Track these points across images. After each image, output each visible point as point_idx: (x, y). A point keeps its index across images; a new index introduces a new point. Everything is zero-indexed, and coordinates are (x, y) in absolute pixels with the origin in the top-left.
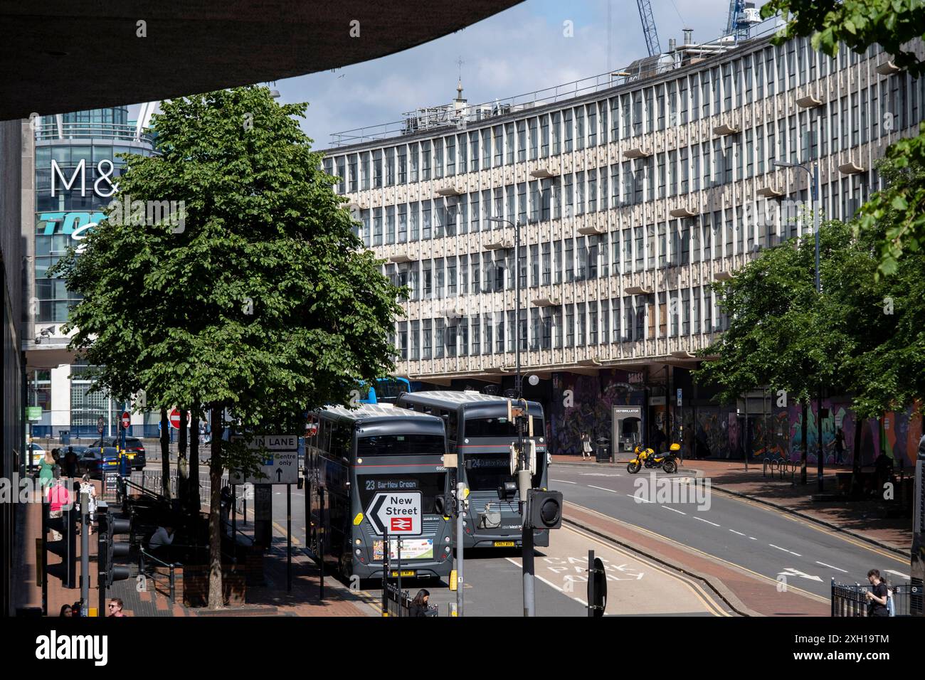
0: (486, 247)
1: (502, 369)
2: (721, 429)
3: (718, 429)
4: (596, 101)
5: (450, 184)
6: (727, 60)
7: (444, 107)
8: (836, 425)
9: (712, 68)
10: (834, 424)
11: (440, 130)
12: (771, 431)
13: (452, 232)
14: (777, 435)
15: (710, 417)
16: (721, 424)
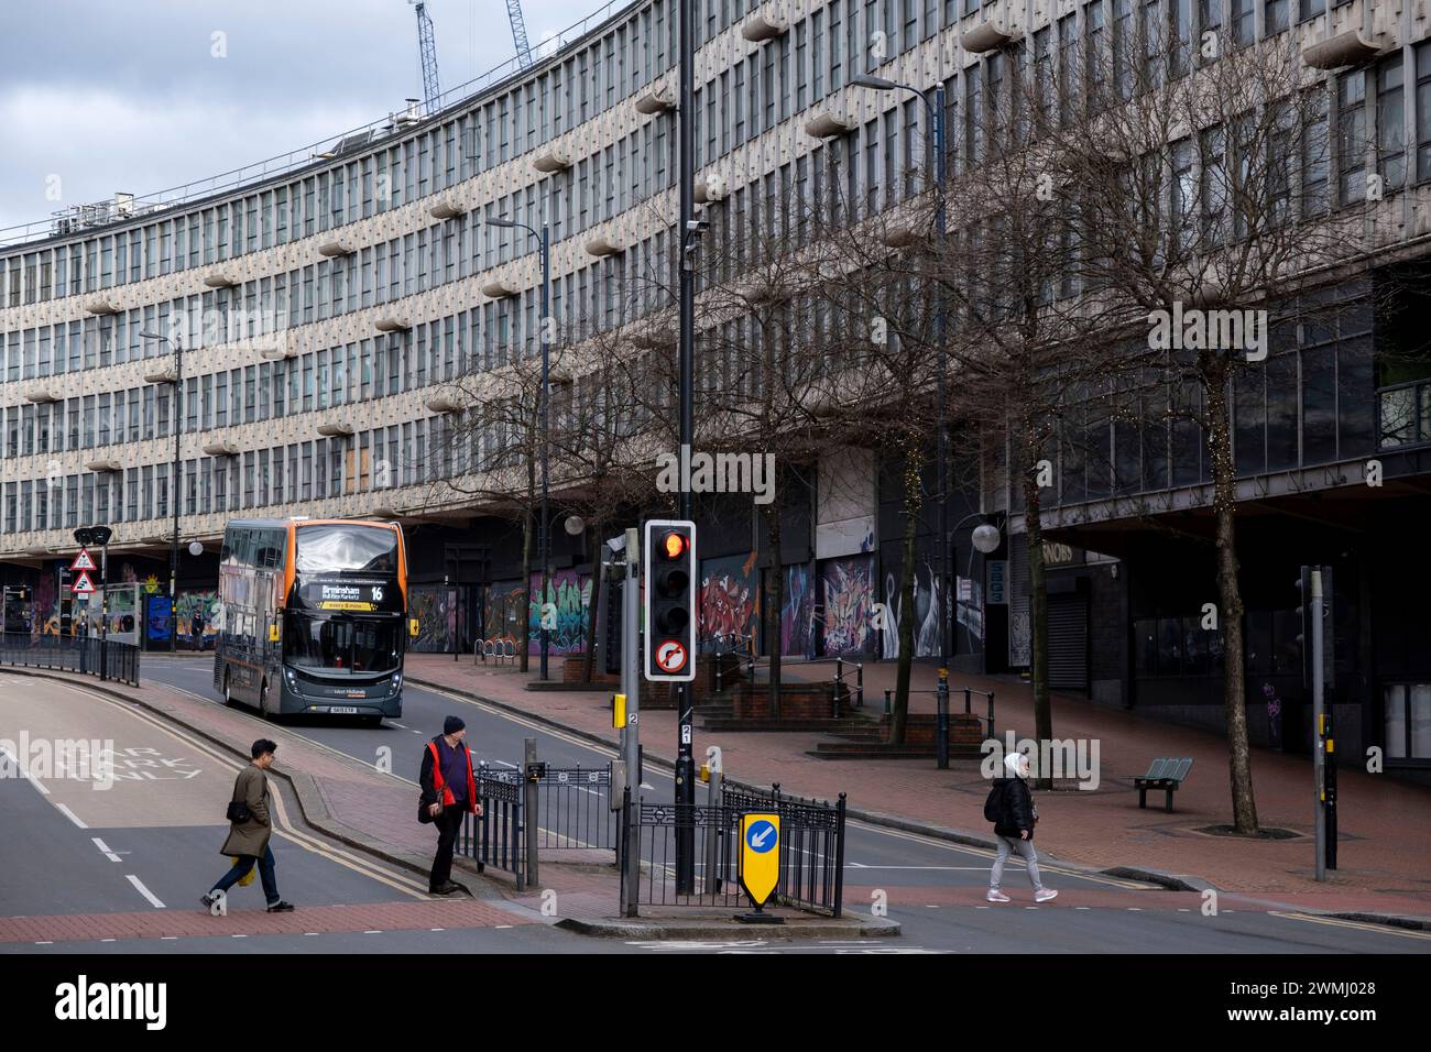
0: (148, 379)
1: (162, 538)
2: (438, 613)
3: (434, 614)
4: (287, 183)
5: (105, 299)
6: (450, 119)
7: (105, 205)
8: (583, 603)
9: (431, 131)
10: (580, 602)
11: (97, 229)
12: (501, 615)
13: (106, 361)
14: (508, 619)
15: (425, 598)
16: (438, 606)
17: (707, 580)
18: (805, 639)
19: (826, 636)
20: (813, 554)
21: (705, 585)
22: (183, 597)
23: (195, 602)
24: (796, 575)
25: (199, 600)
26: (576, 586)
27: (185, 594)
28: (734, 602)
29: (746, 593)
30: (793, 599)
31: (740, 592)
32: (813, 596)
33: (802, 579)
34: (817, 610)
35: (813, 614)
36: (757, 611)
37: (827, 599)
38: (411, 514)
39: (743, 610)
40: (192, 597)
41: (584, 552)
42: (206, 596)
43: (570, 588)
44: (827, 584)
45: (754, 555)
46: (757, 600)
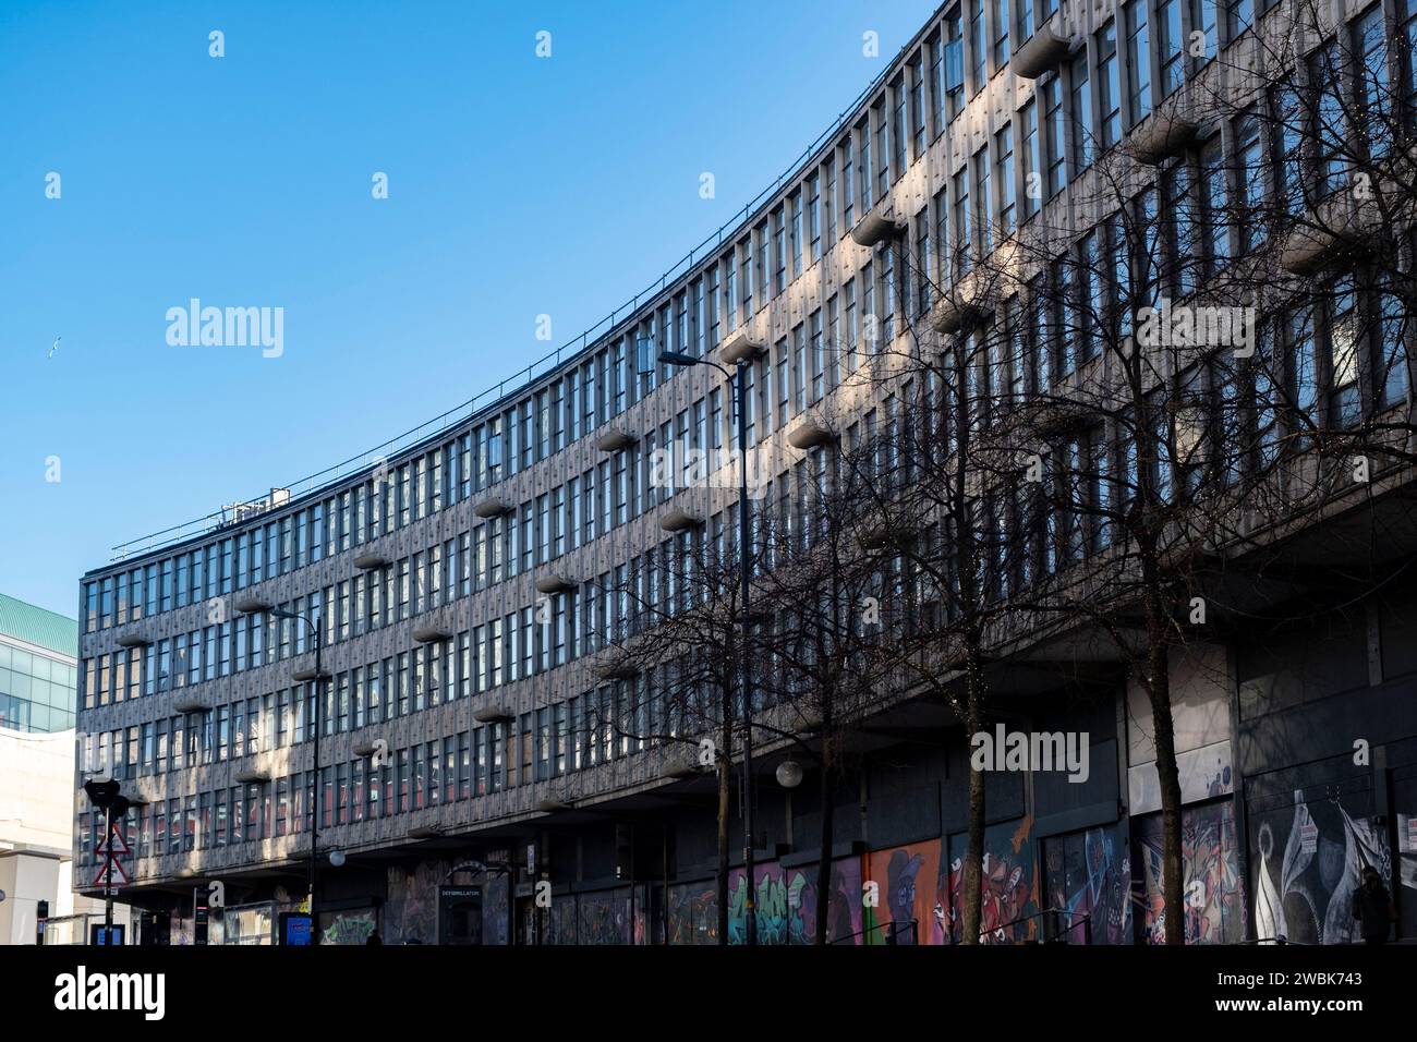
0: (296, 679)
2: (614, 925)
3: (611, 927)
5: (253, 596)
8: (790, 904)
10: (787, 902)
12: (690, 924)
14: (697, 929)
15: (600, 908)
16: (614, 918)
17: (958, 861)
18: (1115, 931)
19: (1149, 924)
20: (1123, 808)
21: (955, 868)
22: (337, 920)
23: (350, 926)
24: (1095, 843)
25: (354, 923)
26: (781, 883)
27: (339, 917)
28: (999, 888)
29: (1018, 874)
30: (1091, 877)
31: (1009, 874)
32: (1126, 868)
33: (1107, 847)
34: (1135, 888)
35: (1128, 895)
36: (1035, 897)
37: (1149, 871)
38: (580, 805)
39: (1014, 897)
40: (348, 920)
41: (790, 840)
42: (362, 918)
43: (773, 885)
44: (1147, 851)
45: (1026, 823)
46: (1036, 882)
